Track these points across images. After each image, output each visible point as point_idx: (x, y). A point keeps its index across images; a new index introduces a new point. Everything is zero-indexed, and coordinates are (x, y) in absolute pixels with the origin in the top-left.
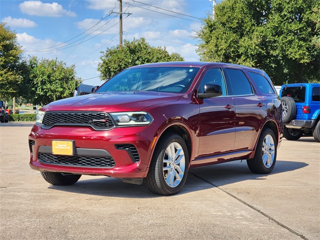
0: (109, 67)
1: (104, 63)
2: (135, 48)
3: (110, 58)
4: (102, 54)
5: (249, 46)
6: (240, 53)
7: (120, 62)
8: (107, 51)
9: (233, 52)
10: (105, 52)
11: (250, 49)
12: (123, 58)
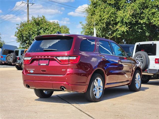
0: (23, 34)
1: (19, 31)
2: (39, 22)
3: (23, 28)
4: (18, 26)
5: (124, 16)
6: (117, 21)
7: (30, 30)
8: (21, 24)
9: (112, 20)
10: (20, 24)
11: (125, 18)
12: (31, 28)
